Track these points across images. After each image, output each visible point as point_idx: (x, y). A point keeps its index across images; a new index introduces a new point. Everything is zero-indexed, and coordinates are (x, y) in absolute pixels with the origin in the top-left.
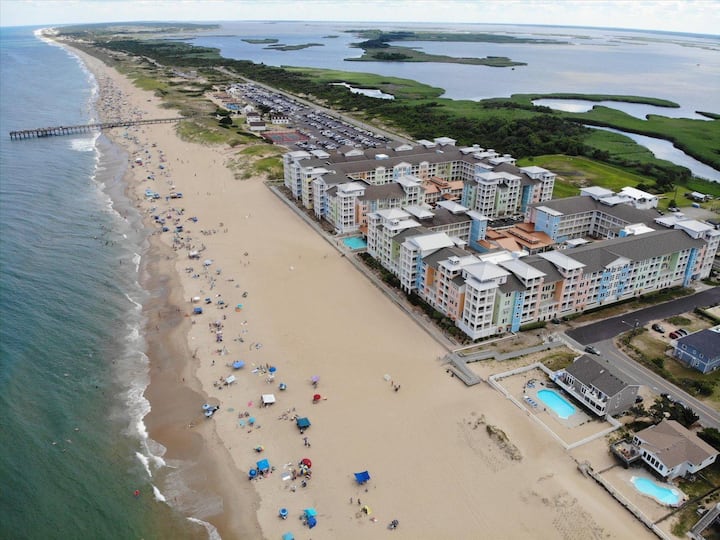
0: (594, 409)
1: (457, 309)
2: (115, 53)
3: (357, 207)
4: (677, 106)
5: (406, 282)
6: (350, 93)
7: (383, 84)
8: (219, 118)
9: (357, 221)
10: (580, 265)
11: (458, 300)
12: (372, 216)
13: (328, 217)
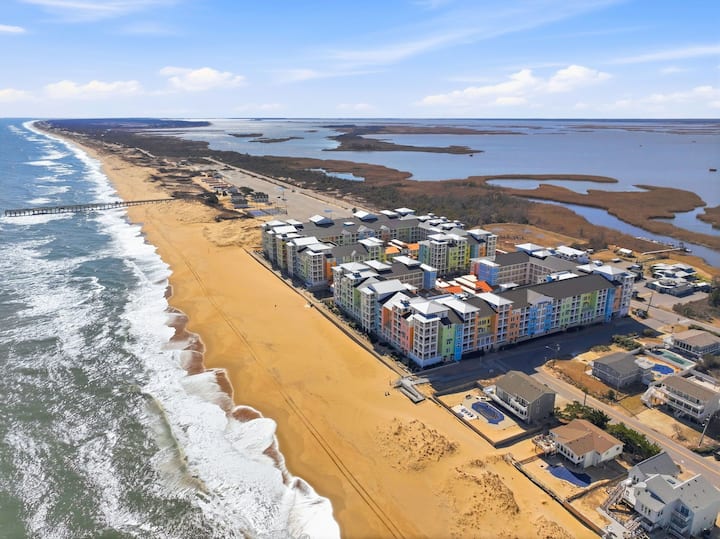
0: (519, 415)
1: (408, 342)
2: (109, 145)
3: (326, 264)
4: (616, 181)
5: (366, 323)
6: (325, 177)
7: (356, 169)
8: (206, 198)
9: (325, 277)
10: (509, 302)
11: (408, 334)
12: (337, 269)
13: (300, 275)
